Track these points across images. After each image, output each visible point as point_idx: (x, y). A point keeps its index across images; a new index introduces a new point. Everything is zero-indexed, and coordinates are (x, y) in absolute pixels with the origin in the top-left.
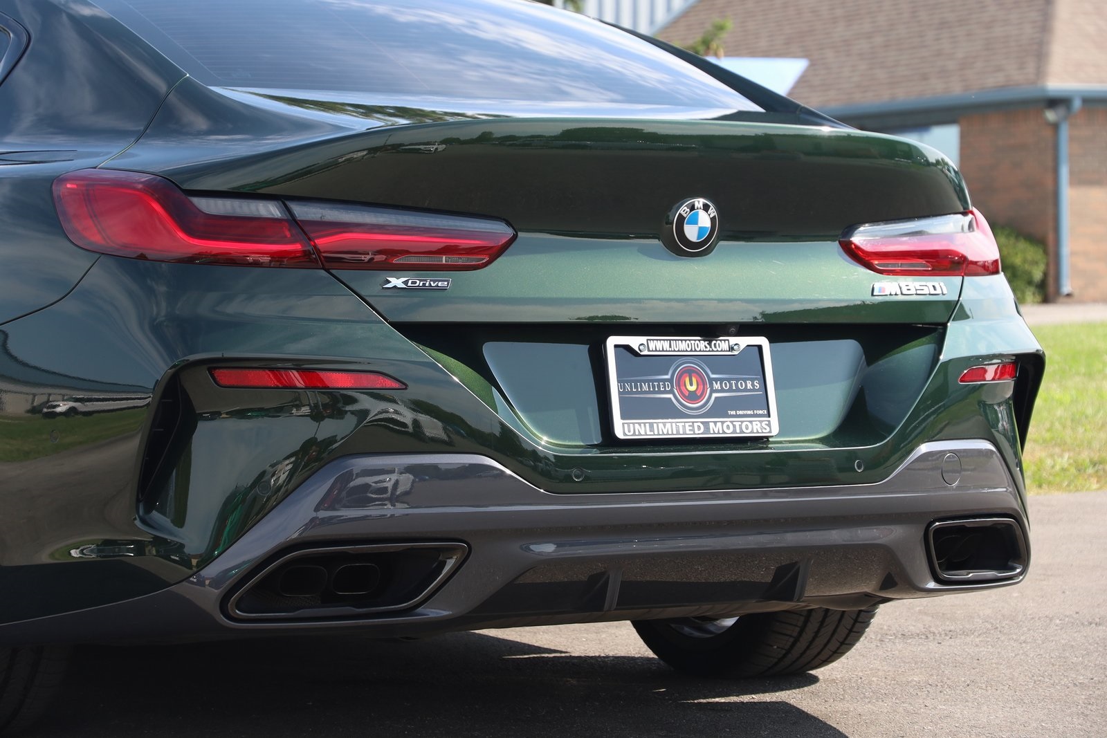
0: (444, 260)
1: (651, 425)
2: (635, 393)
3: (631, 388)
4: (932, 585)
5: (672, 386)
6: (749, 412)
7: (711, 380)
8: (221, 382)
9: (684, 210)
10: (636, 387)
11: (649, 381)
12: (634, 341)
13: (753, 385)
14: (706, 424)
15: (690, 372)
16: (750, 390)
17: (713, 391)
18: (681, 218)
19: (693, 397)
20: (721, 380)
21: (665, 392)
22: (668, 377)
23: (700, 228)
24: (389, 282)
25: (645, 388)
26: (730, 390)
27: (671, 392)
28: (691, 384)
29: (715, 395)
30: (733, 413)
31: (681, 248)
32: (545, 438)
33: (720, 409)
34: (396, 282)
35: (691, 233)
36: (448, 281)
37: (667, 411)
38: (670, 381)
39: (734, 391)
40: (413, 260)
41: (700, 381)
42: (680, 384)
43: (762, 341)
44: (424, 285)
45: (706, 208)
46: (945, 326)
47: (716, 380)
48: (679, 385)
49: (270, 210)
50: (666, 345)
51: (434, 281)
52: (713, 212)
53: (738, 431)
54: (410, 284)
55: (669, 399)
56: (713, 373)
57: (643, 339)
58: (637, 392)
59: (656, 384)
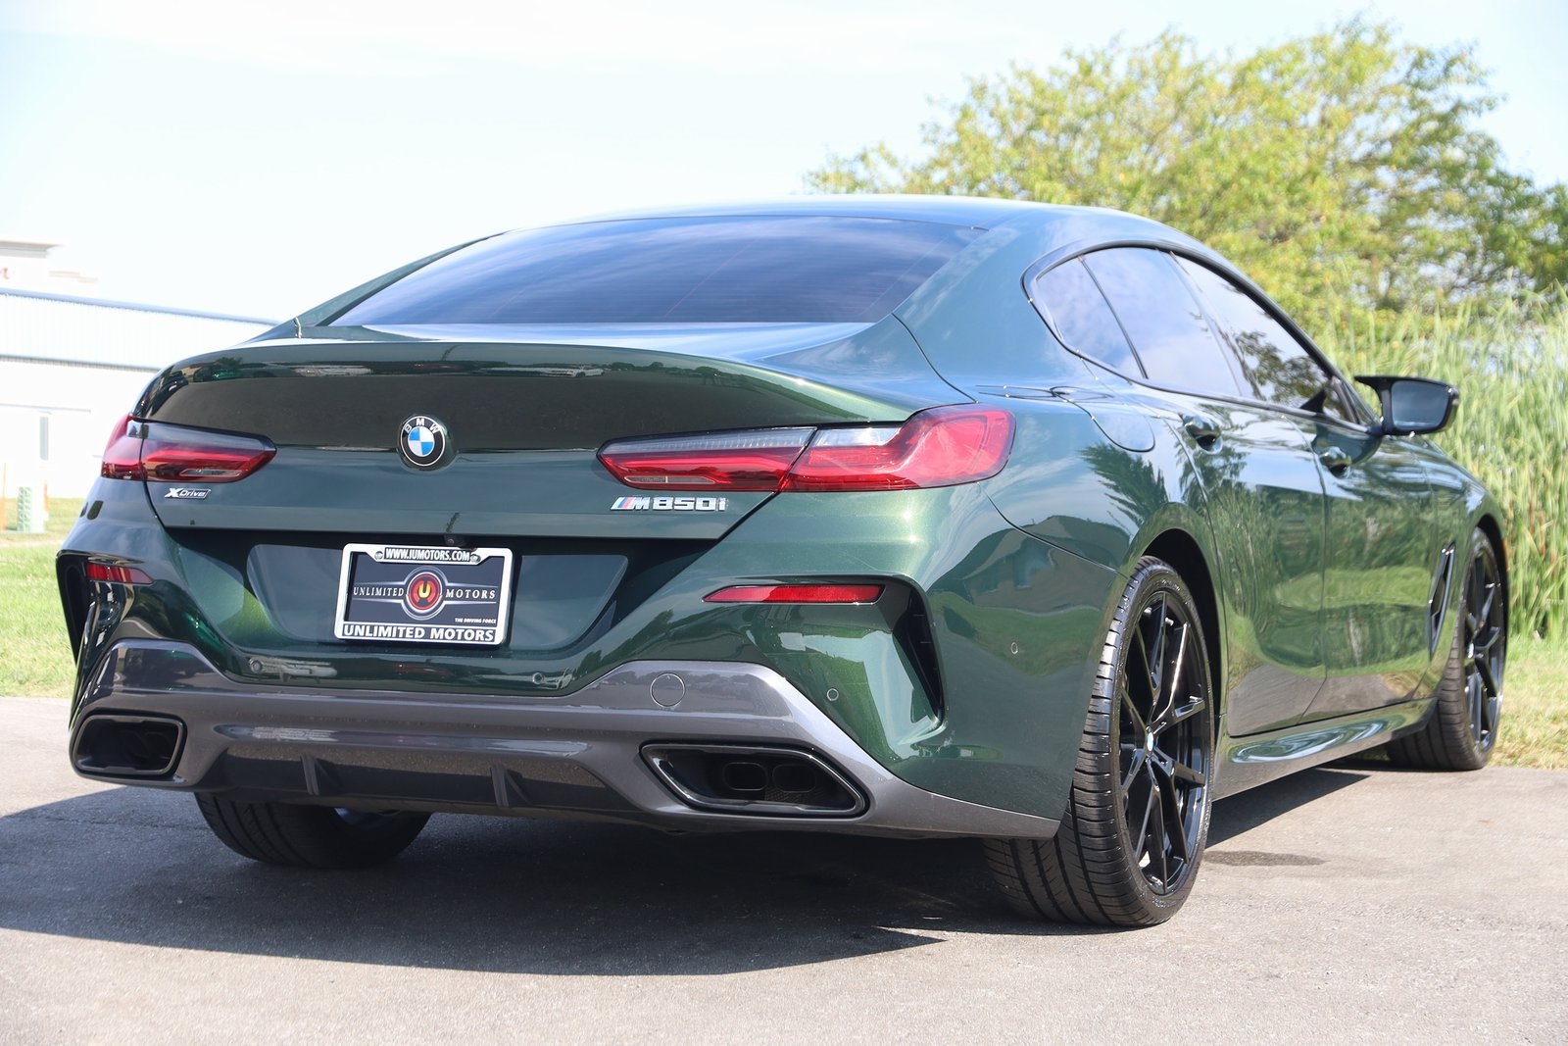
1: (372, 628)
2: (368, 597)
3: (365, 592)
5: (405, 592)
6: (479, 621)
7: (445, 588)
9: (407, 427)
10: (370, 592)
11: (383, 587)
12: (372, 550)
13: (488, 595)
14: (428, 631)
15: (426, 580)
16: (484, 600)
17: (444, 599)
19: (423, 603)
20: (456, 589)
21: (397, 597)
22: (403, 583)
23: (422, 443)
24: (169, 492)
25: (379, 593)
26: (463, 599)
27: (403, 597)
28: (424, 591)
29: (445, 603)
30: (460, 620)
31: (411, 462)
33: (447, 617)
34: (175, 492)
35: (416, 448)
36: (207, 491)
37: (395, 615)
38: (405, 587)
39: (467, 600)
41: (434, 589)
42: (414, 590)
43: (507, 554)
44: (190, 494)
45: (428, 425)
47: (450, 588)
48: (412, 592)
50: (404, 554)
51: (197, 492)
52: (435, 428)
53: (459, 637)
54: (181, 494)
55: (400, 604)
56: (449, 582)
57: (381, 547)
58: (370, 597)
59: (390, 589)
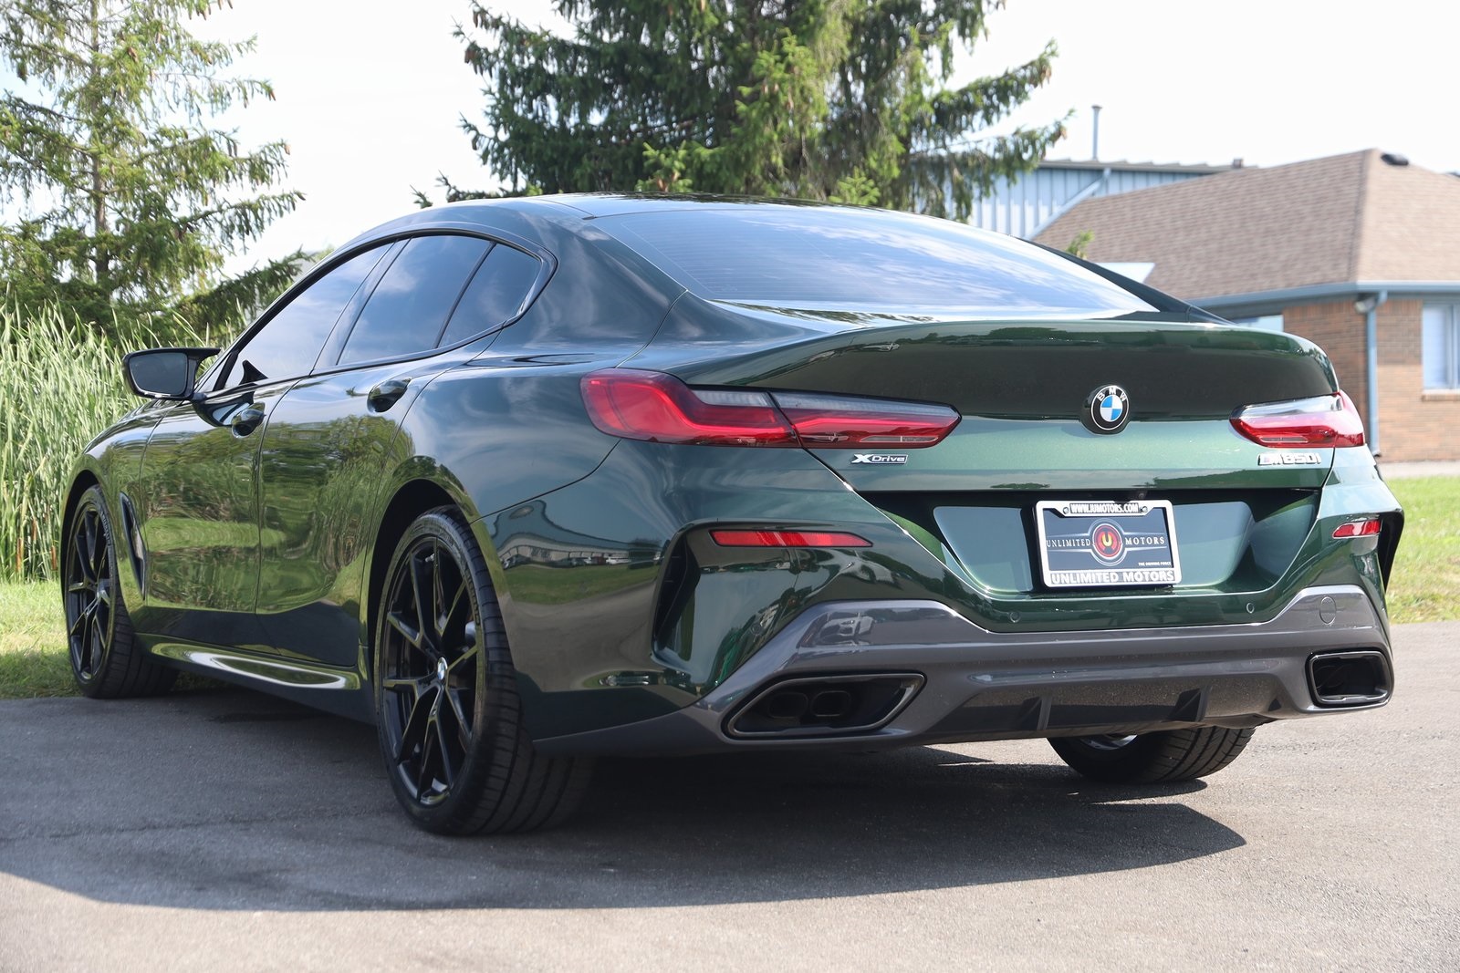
0: (901, 439)
1: (1075, 575)
2: (1060, 548)
3: (1058, 544)
4: (1312, 708)
5: (1092, 542)
6: (1157, 564)
7: (1123, 537)
8: (720, 542)
9: (1100, 395)
10: (1061, 543)
11: (1071, 538)
12: (1059, 505)
13: (1159, 541)
14: (1120, 574)
15: (1106, 530)
16: (1156, 545)
17: (1125, 546)
18: (1098, 403)
19: (1109, 551)
20: (1132, 537)
21: (1086, 547)
22: (1087, 535)
23: (1114, 410)
24: (857, 458)
25: (1069, 544)
26: (1140, 545)
27: (1091, 547)
28: (1107, 541)
29: (1127, 550)
30: (1142, 564)
31: (1098, 427)
32: (988, 587)
33: (1132, 562)
34: (863, 458)
35: (1106, 414)
36: (905, 457)
37: (1088, 563)
38: (1090, 538)
39: (1143, 546)
40: (876, 440)
41: (1115, 538)
43: (1166, 504)
44: (885, 460)
45: (1118, 393)
46: (1320, 490)
47: (1128, 537)
48: (1097, 541)
49: (758, 400)
50: (1085, 508)
51: (894, 457)
52: (1124, 396)
53: (1147, 579)
54: (873, 460)
55: (1089, 553)
56: (1126, 531)
57: (1066, 503)
58: (1062, 548)
59: (1078, 540)
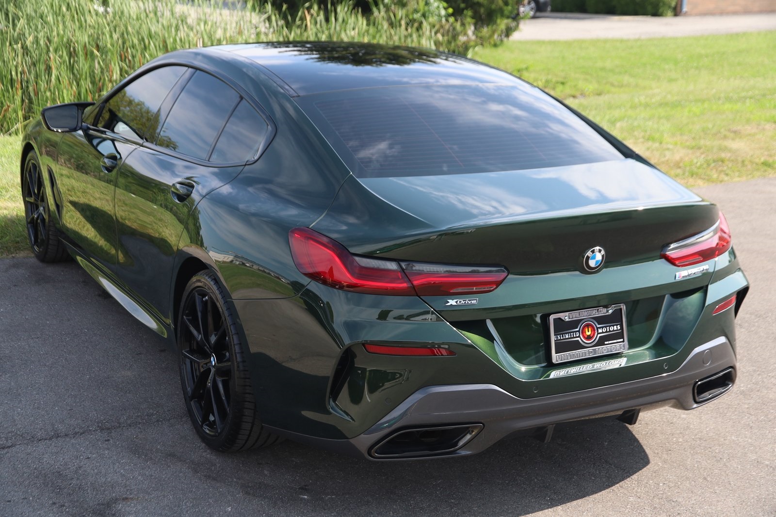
0: (475, 289)
1: (570, 354)
3: (560, 337)
4: (695, 406)
5: (580, 334)
6: (615, 341)
7: (598, 328)
8: (369, 350)
9: (589, 253)
10: (563, 337)
11: (568, 333)
12: (562, 316)
13: (617, 328)
14: (595, 350)
15: (588, 326)
16: (615, 330)
17: (598, 334)
18: (588, 258)
19: (589, 338)
20: (602, 327)
21: (576, 337)
22: (577, 330)
23: (596, 260)
24: (449, 302)
25: (567, 337)
26: (606, 332)
27: (579, 337)
28: (588, 332)
30: (607, 343)
31: (587, 270)
32: (523, 368)
33: (601, 342)
34: (452, 302)
35: (592, 263)
36: (476, 300)
37: (577, 346)
38: (579, 331)
39: (608, 332)
40: (460, 290)
41: (593, 330)
42: (583, 332)
43: (622, 306)
44: (465, 302)
45: (600, 251)
46: (707, 286)
47: (600, 328)
48: (582, 333)
49: (392, 266)
50: (578, 315)
51: (470, 300)
52: (603, 252)
53: (610, 351)
54: (458, 303)
55: (578, 340)
56: (599, 325)
57: (566, 314)
58: (563, 339)
59: (572, 334)
